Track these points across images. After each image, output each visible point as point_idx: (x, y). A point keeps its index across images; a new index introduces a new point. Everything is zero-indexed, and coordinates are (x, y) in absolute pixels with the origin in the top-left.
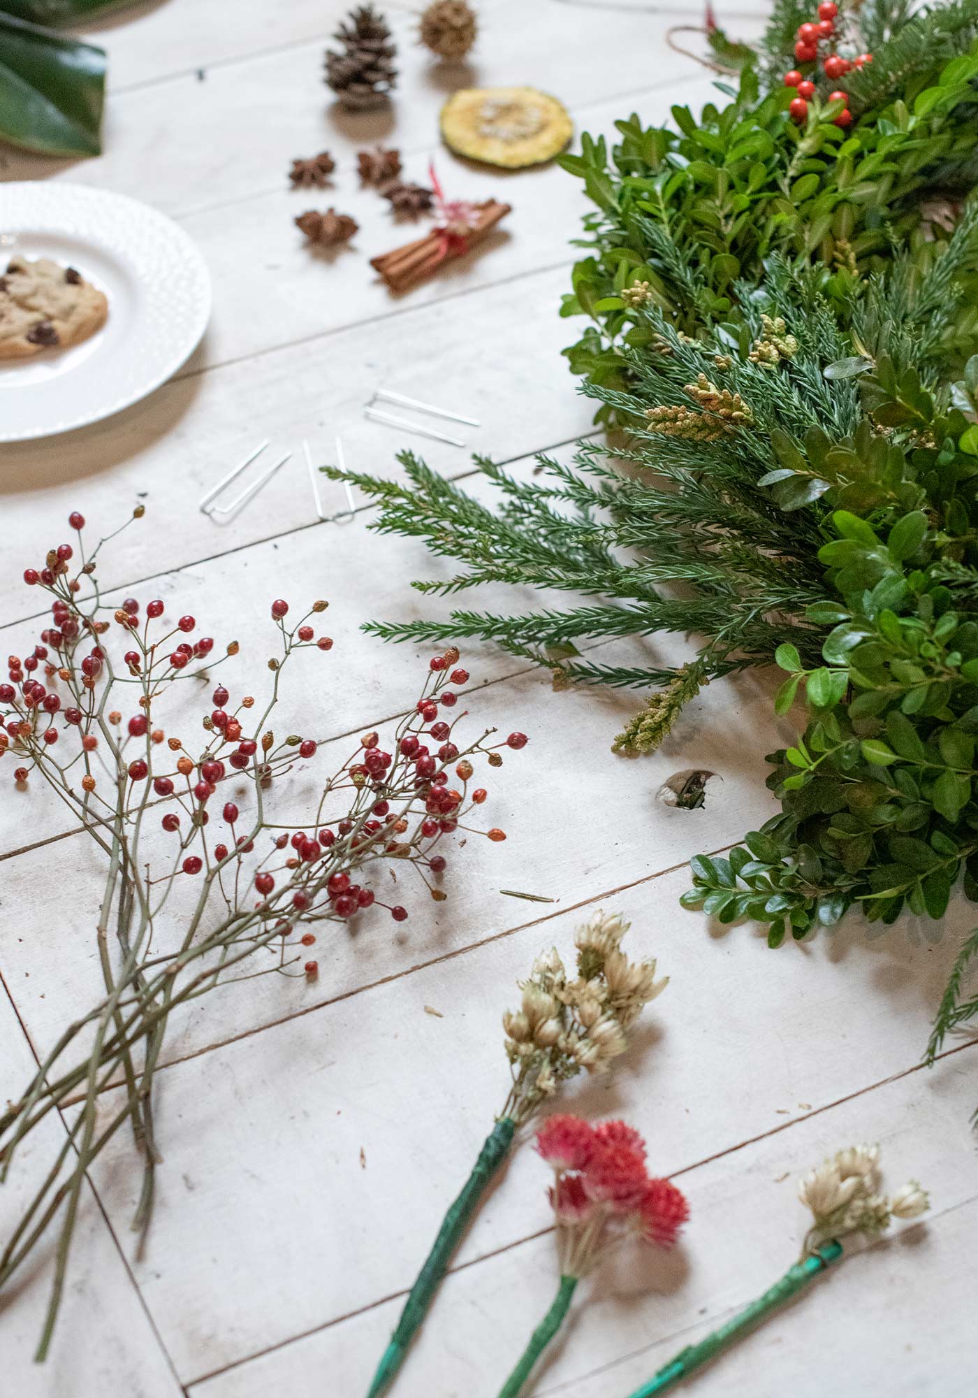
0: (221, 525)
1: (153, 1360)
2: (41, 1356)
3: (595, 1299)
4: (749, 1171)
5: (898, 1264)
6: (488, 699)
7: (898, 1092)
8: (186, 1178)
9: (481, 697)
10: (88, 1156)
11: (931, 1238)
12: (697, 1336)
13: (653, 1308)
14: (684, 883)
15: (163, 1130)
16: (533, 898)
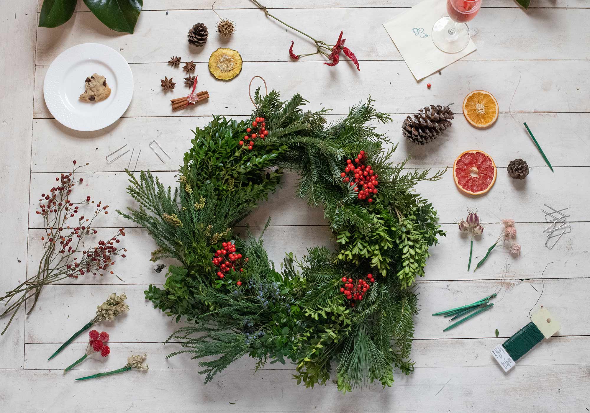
0: (108, 164)
1: (22, 336)
2: (2, 334)
3: (91, 358)
4: (126, 348)
5: (139, 375)
6: (136, 231)
7: (158, 345)
8: (40, 307)
9: (134, 230)
10: (23, 301)
11: (147, 373)
12: (102, 372)
13: (99, 363)
14: (147, 288)
15: (41, 296)
16: (120, 279)
